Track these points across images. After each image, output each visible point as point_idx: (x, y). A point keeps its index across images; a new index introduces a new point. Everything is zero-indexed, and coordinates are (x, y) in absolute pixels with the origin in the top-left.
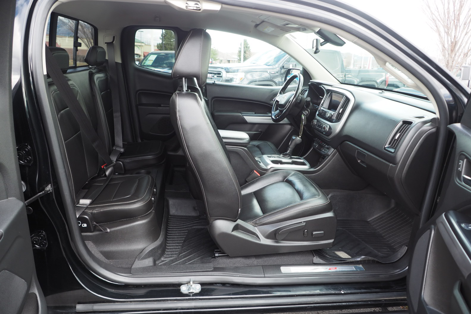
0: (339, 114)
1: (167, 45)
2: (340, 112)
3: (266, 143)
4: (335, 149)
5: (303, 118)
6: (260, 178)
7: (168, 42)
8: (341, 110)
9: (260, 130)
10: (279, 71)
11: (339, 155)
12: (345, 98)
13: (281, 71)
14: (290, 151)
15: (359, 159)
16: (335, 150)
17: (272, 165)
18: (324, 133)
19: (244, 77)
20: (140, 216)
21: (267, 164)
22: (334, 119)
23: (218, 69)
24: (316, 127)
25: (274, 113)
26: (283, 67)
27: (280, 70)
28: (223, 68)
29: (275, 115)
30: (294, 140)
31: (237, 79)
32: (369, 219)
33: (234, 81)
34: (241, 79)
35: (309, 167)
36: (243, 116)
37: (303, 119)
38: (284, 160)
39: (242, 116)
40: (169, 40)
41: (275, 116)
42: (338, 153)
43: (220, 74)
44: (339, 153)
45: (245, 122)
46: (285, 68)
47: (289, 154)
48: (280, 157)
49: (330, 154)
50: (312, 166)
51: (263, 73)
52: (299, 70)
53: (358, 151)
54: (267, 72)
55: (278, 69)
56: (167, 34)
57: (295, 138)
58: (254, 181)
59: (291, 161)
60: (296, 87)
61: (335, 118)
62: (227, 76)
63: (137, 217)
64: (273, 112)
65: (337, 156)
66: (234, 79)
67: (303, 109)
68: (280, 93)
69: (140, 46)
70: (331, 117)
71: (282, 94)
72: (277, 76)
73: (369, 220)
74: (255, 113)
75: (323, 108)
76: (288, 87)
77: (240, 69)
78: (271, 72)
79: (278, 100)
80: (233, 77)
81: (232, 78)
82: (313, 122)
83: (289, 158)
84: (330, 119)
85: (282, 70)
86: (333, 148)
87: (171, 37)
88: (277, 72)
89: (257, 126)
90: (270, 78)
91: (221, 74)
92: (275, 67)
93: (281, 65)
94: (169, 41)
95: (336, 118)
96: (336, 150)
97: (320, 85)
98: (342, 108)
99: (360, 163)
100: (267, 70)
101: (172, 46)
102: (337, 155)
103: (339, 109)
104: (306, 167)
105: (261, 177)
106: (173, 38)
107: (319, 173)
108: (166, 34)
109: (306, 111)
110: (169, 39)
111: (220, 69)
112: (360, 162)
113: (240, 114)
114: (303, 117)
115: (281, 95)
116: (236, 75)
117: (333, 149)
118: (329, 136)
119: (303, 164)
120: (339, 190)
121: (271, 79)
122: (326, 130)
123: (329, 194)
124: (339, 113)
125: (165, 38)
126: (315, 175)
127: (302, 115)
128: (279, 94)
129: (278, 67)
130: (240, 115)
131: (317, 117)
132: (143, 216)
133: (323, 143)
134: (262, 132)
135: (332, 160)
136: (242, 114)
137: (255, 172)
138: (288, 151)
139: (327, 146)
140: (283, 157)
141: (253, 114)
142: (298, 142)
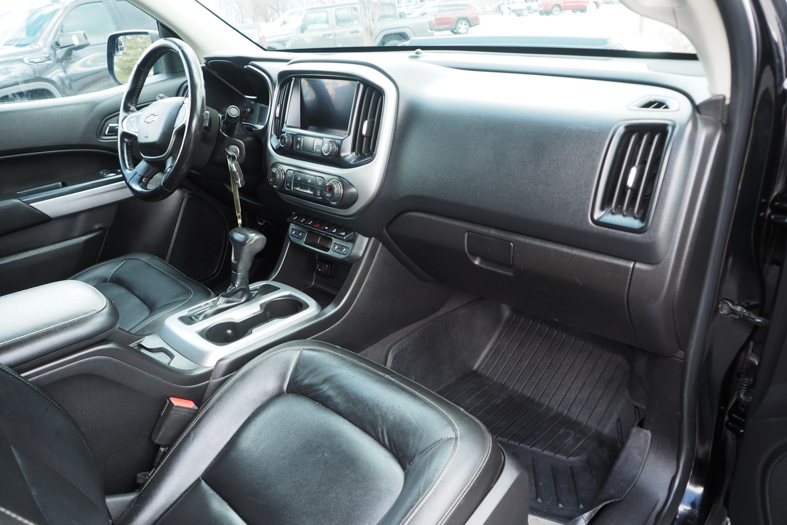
0: (359, 137)
2: (363, 132)
3: (135, 262)
5: (235, 170)
8: (364, 124)
9: (97, 227)
10: (50, 54)
11: (385, 249)
12: (362, 86)
13: (55, 54)
14: (242, 279)
15: (475, 255)
16: (373, 238)
17: (216, 354)
21: (196, 356)
22: (349, 156)
24: (289, 187)
25: (133, 172)
26: (57, 44)
27: (52, 52)
29: (137, 177)
30: (242, 244)
32: (475, 363)
35: (318, 306)
36: (28, 203)
37: (234, 172)
39: (25, 204)
41: (140, 182)
42: (381, 244)
45: (44, 219)
46: (61, 45)
47: (242, 287)
48: (222, 308)
49: (361, 254)
50: (323, 300)
51: (11, 66)
53: (470, 235)
54: (21, 60)
55: (47, 50)
57: (246, 238)
59: (259, 309)
61: (348, 153)
64: (128, 172)
65: (380, 254)
67: (221, 142)
68: (127, 109)
70: (339, 152)
71: (133, 111)
72: (48, 68)
73: (475, 367)
74: (64, 185)
78: (31, 60)
79: (126, 131)
82: (274, 175)
83: (244, 299)
84: (334, 159)
85: (57, 52)
86: (366, 236)
88: (49, 59)
89: (82, 218)
90: (35, 74)
92: (37, 47)
93: (50, 41)
95: (353, 150)
96: (376, 238)
97: (248, 64)
98: (365, 118)
99: (484, 266)
100: (21, 57)
102: (381, 251)
103: (356, 125)
104: (311, 311)
109: (233, 146)
112: (481, 263)
113: (16, 201)
114: (233, 166)
115: (132, 115)
117: (366, 239)
118: (352, 207)
121: (37, 75)
122: (334, 193)
127: (229, 162)
128: (122, 113)
129: (45, 45)
130: (17, 203)
131: (281, 159)
133: (326, 228)
134: (106, 230)
135: (371, 269)
136: (20, 200)
137: (176, 402)
138: (238, 283)
139: (344, 233)
140: (227, 302)
141: (57, 187)
142: (260, 247)
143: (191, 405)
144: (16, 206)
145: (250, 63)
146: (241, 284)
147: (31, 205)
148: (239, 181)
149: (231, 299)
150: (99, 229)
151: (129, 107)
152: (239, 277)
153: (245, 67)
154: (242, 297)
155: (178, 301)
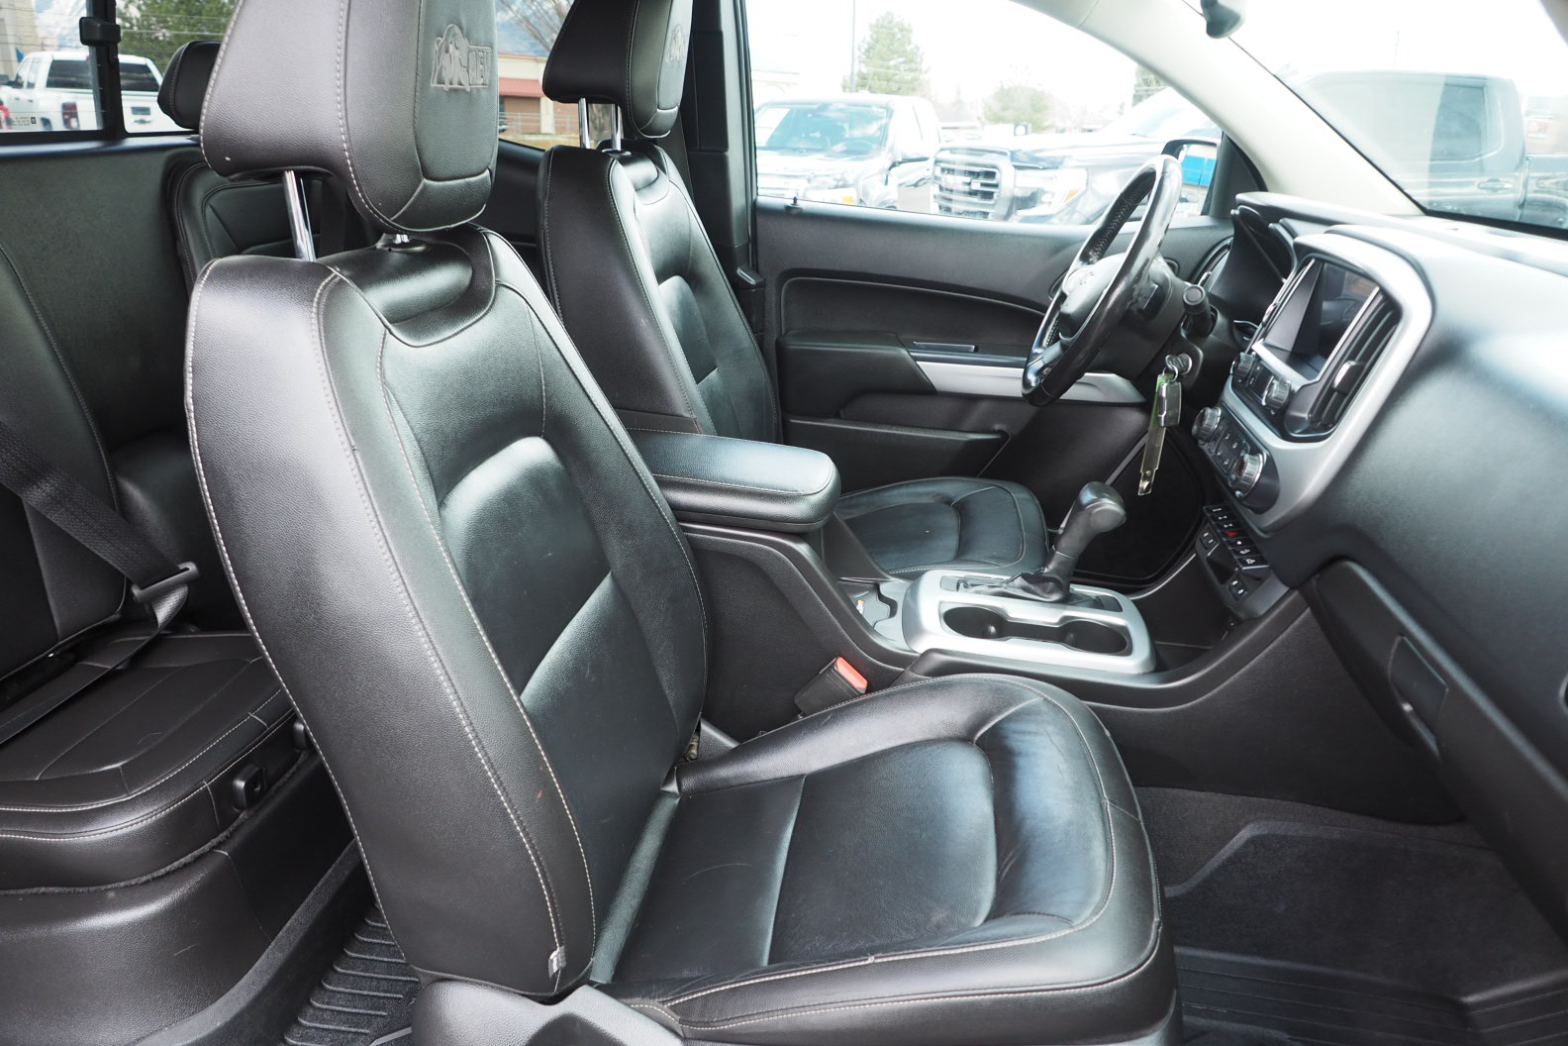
0: (1329, 391)
1: (876, 78)
2: (1338, 380)
3: (1001, 493)
4: (1292, 588)
5: (1164, 395)
6: (866, 701)
7: (878, 70)
8: (1345, 368)
9: (997, 427)
11: (1314, 623)
12: (1380, 298)
14: (1061, 563)
16: (1296, 593)
17: (939, 638)
18: (1238, 493)
19: (1084, 187)
20: (122, 884)
21: (915, 631)
22: (1301, 420)
23: (988, 154)
24: (1210, 447)
25: (1045, 353)
28: (1005, 154)
29: (1041, 365)
30: (1083, 507)
31: (1053, 195)
32: (1472, 995)
33: (1043, 203)
34: (1071, 194)
35: (1144, 664)
36: (916, 359)
37: (1161, 399)
38: (1020, 611)
39: (911, 360)
40: (881, 62)
42: (1308, 610)
43: (991, 175)
44: (1316, 613)
45: (924, 389)
47: (1057, 577)
48: (1010, 591)
49: (1262, 613)
50: (1160, 665)
52: (1213, 145)
53: (1402, 643)
56: (877, 41)
57: (1093, 501)
58: (826, 715)
59: (1056, 620)
60: (1134, 233)
61: (1305, 415)
62: (1017, 184)
63: (103, 888)
64: (1037, 350)
65: (1300, 626)
66: (1044, 192)
67: (1175, 346)
68: (1085, 258)
69: (788, 84)
70: (1290, 405)
71: (1092, 263)
73: (1471, 999)
74: (976, 350)
75: (1268, 346)
76: (1122, 231)
77: (1070, 157)
79: (1067, 290)
80: (1039, 186)
81: (1038, 189)
82: (1203, 417)
83: (1055, 597)
84: (1280, 420)
86: (1286, 584)
87: (889, 53)
89: (983, 406)
91: (998, 176)
94: (882, 66)
95: (1311, 412)
96: (1302, 593)
97: (1276, 221)
98: (1352, 357)
99: (1412, 720)
101: (890, 83)
102: (1305, 622)
103: (1336, 366)
104: (1125, 669)
105: (871, 700)
106: (895, 56)
107: (1192, 707)
108: (872, 42)
109: (1185, 356)
110: (883, 59)
111: (994, 155)
112: (1411, 714)
113: (904, 352)
114: (1164, 387)
115: (1082, 267)
116: (1051, 179)
117: (1284, 589)
118: (1266, 514)
119: (1115, 642)
120: (1309, 808)
122: (1247, 480)
123: (1246, 824)
124: (1331, 391)
125: (871, 54)
126: (1169, 714)
127: (1161, 378)
128: (1076, 263)
130: (903, 356)
131: (1230, 396)
132: (133, 882)
133: (1239, 543)
134: (1007, 435)
135: (1270, 647)
136: (909, 352)
137: (842, 667)
138: (1051, 567)
139: (1252, 561)
140: (1025, 589)
141: (967, 351)
142: (1104, 524)
143: (859, 683)
144: (900, 360)
145: (1281, 221)
146: (1056, 571)
147: (918, 363)
148: (1163, 416)
149: (1033, 587)
150: (999, 432)
151: (1089, 257)
152: (1056, 557)
153: (1271, 225)
154: (1051, 592)
155: (984, 563)
